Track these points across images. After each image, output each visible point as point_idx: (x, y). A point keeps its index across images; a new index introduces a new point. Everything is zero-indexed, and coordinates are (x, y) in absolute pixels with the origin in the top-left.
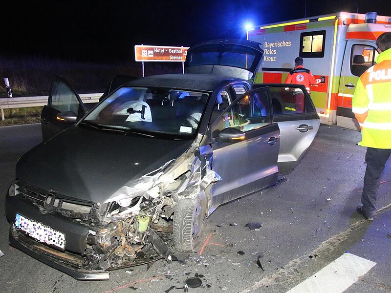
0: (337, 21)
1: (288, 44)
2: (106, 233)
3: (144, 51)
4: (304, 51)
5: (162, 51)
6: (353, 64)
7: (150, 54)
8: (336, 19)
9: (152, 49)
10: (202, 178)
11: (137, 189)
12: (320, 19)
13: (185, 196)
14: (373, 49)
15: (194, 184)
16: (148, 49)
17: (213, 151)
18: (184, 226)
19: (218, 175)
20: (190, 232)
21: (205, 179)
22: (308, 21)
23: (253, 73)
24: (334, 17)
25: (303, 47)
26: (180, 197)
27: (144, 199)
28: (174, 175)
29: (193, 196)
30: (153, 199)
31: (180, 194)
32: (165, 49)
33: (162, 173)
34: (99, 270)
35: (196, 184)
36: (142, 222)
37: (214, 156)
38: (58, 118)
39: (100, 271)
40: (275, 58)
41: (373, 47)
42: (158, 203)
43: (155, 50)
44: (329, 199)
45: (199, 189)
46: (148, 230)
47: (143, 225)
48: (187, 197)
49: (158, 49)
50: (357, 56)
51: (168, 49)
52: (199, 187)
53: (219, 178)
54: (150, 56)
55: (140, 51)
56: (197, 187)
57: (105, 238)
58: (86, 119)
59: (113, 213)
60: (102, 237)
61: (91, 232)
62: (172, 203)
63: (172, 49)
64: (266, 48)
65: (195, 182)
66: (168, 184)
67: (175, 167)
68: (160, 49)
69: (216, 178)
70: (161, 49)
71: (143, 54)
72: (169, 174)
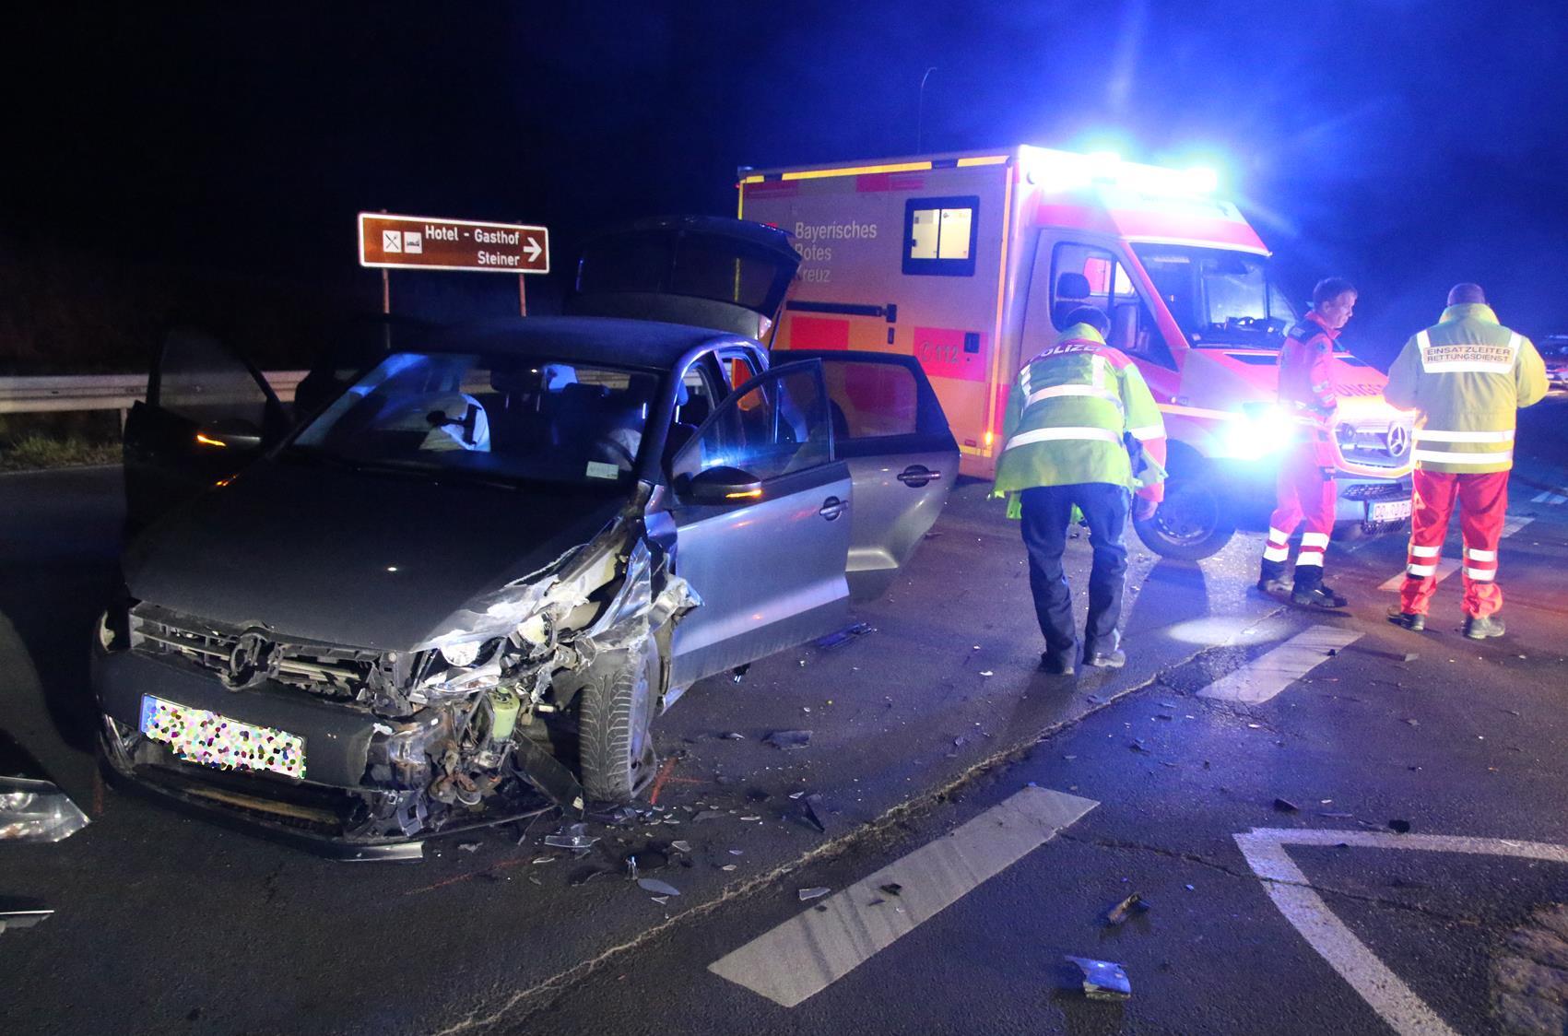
0: (1010, 171)
1: (871, 231)
2: (414, 734)
3: (392, 234)
4: (917, 253)
5: (452, 235)
6: (1056, 299)
7: (412, 244)
8: (1008, 164)
9: (419, 228)
10: (654, 597)
11: (495, 618)
12: (962, 163)
13: (613, 644)
14: (1109, 256)
15: (634, 612)
16: (403, 228)
17: (680, 531)
18: (611, 723)
19: (694, 592)
20: (626, 739)
21: (663, 599)
22: (927, 166)
23: (770, 318)
24: (1001, 160)
25: (914, 243)
26: (598, 647)
27: (510, 647)
28: (583, 585)
29: (633, 643)
30: (531, 646)
31: (599, 638)
32: (462, 229)
33: (555, 578)
34: (394, 835)
35: (639, 613)
36: (502, 711)
37: (681, 543)
38: (202, 439)
39: (396, 838)
40: (828, 272)
41: (1110, 252)
42: (543, 660)
43: (428, 232)
44: (989, 673)
45: (646, 626)
46: (515, 736)
47: (503, 721)
48: (618, 646)
49: (439, 226)
50: (1066, 277)
51: (471, 230)
52: (646, 621)
53: (695, 600)
54: (409, 250)
55: (376, 231)
56: (640, 620)
57: (412, 748)
58: (298, 441)
59: (431, 681)
60: (403, 746)
61: (378, 727)
62: (578, 659)
63: (484, 229)
64: (799, 241)
65: (638, 608)
66: (570, 611)
67: (585, 564)
68: (443, 228)
69: (691, 599)
70: (450, 227)
71: (386, 242)
72: (573, 580)
